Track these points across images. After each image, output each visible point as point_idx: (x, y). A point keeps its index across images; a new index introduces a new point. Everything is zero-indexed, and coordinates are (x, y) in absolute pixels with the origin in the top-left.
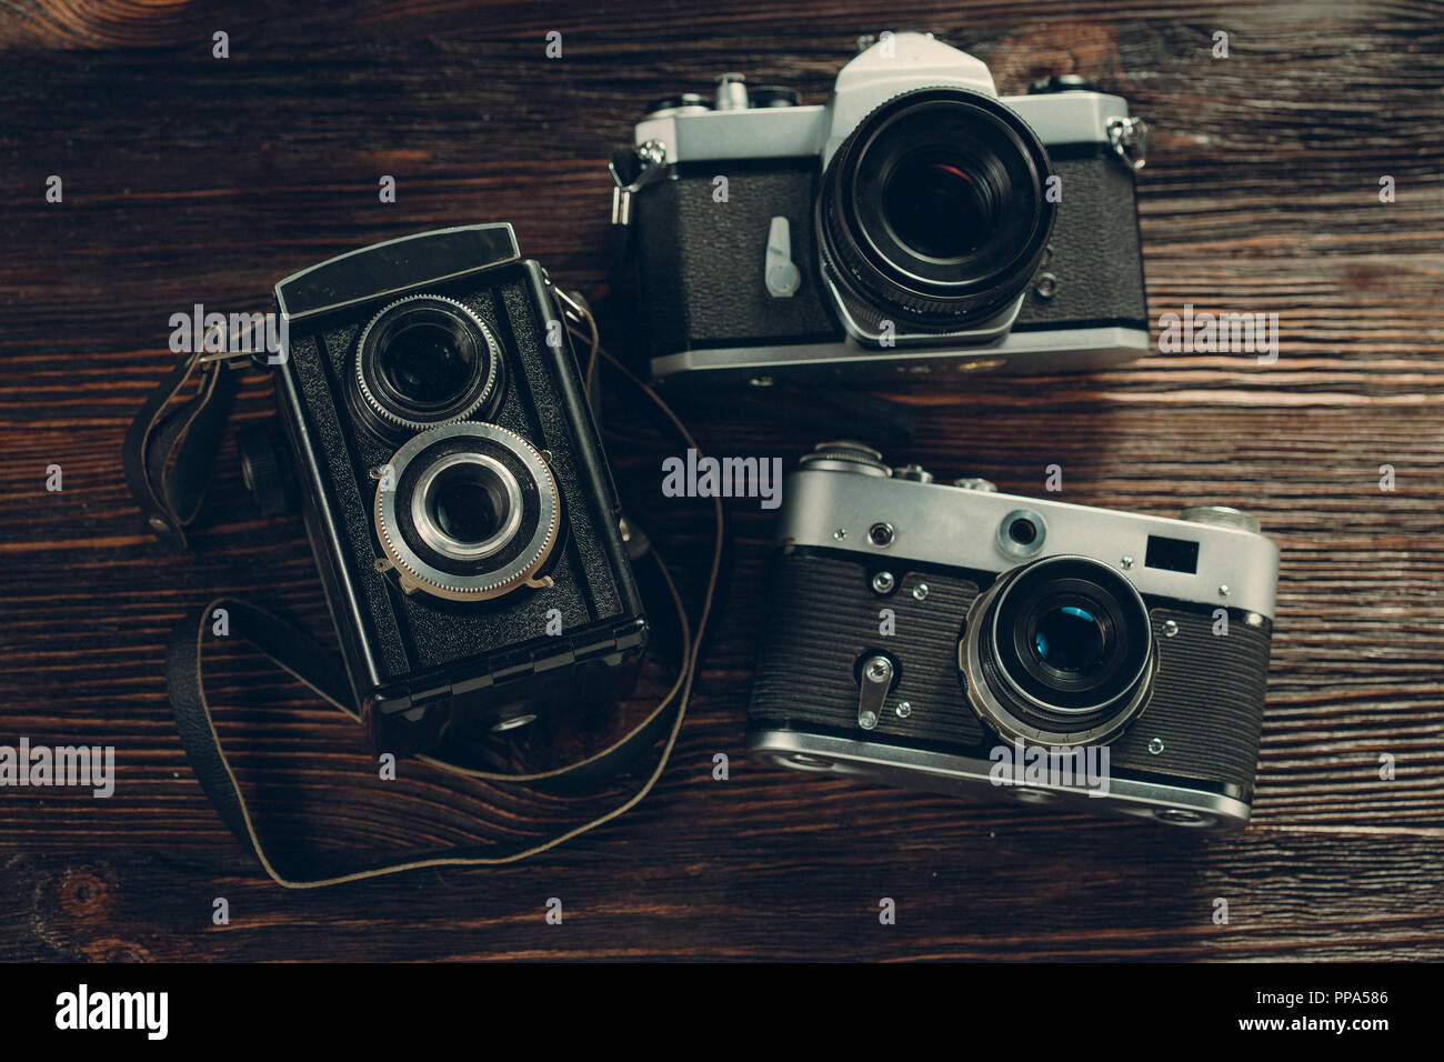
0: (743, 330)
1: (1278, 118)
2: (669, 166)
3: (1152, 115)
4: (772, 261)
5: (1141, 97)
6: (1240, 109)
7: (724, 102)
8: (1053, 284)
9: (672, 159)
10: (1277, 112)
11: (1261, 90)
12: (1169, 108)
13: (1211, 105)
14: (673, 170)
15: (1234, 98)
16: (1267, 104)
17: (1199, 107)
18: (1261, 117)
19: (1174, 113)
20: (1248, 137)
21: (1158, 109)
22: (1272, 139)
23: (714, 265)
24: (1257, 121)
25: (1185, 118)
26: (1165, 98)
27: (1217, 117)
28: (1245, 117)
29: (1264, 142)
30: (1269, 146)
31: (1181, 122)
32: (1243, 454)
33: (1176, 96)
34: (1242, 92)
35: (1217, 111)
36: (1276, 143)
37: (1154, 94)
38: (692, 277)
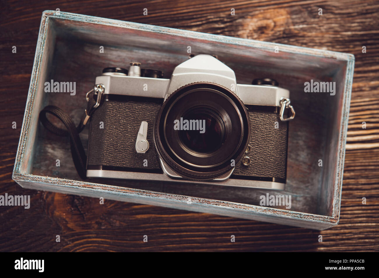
0: (124, 164)
1: (354, 38)
2: (106, 95)
3: (305, 41)
4: (139, 138)
5: (301, 34)
6: (339, 36)
7: (131, 73)
8: (249, 161)
9: (107, 92)
10: (353, 36)
11: (347, 28)
12: (311, 38)
13: (327, 36)
14: (107, 97)
15: (336, 32)
16: (349, 33)
17: (323, 37)
18: (347, 38)
19: (313, 40)
20: (342, 47)
21: (307, 39)
22: (351, 46)
23: (116, 136)
24: (345, 40)
25: (317, 41)
26: (310, 34)
27: (330, 40)
28: (341, 39)
29: (349, 48)
30: (351, 49)
31: (316, 43)
32: (349, 168)
33: (314, 34)
34: (339, 29)
35: (330, 38)
36: (353, 48)
37: (305, 33)
38: (107, 140)
